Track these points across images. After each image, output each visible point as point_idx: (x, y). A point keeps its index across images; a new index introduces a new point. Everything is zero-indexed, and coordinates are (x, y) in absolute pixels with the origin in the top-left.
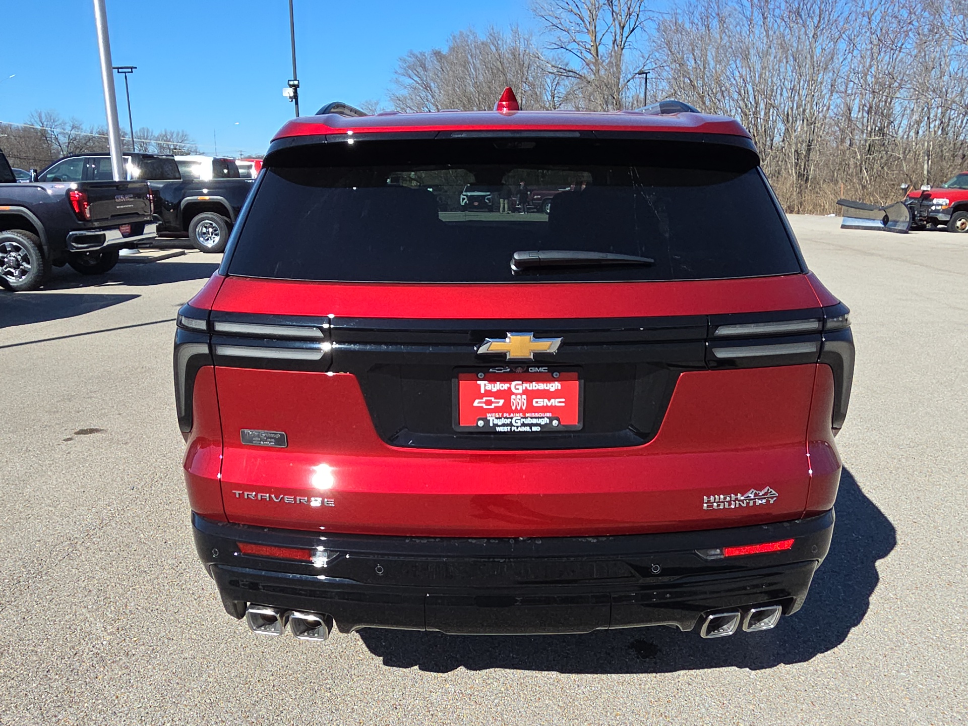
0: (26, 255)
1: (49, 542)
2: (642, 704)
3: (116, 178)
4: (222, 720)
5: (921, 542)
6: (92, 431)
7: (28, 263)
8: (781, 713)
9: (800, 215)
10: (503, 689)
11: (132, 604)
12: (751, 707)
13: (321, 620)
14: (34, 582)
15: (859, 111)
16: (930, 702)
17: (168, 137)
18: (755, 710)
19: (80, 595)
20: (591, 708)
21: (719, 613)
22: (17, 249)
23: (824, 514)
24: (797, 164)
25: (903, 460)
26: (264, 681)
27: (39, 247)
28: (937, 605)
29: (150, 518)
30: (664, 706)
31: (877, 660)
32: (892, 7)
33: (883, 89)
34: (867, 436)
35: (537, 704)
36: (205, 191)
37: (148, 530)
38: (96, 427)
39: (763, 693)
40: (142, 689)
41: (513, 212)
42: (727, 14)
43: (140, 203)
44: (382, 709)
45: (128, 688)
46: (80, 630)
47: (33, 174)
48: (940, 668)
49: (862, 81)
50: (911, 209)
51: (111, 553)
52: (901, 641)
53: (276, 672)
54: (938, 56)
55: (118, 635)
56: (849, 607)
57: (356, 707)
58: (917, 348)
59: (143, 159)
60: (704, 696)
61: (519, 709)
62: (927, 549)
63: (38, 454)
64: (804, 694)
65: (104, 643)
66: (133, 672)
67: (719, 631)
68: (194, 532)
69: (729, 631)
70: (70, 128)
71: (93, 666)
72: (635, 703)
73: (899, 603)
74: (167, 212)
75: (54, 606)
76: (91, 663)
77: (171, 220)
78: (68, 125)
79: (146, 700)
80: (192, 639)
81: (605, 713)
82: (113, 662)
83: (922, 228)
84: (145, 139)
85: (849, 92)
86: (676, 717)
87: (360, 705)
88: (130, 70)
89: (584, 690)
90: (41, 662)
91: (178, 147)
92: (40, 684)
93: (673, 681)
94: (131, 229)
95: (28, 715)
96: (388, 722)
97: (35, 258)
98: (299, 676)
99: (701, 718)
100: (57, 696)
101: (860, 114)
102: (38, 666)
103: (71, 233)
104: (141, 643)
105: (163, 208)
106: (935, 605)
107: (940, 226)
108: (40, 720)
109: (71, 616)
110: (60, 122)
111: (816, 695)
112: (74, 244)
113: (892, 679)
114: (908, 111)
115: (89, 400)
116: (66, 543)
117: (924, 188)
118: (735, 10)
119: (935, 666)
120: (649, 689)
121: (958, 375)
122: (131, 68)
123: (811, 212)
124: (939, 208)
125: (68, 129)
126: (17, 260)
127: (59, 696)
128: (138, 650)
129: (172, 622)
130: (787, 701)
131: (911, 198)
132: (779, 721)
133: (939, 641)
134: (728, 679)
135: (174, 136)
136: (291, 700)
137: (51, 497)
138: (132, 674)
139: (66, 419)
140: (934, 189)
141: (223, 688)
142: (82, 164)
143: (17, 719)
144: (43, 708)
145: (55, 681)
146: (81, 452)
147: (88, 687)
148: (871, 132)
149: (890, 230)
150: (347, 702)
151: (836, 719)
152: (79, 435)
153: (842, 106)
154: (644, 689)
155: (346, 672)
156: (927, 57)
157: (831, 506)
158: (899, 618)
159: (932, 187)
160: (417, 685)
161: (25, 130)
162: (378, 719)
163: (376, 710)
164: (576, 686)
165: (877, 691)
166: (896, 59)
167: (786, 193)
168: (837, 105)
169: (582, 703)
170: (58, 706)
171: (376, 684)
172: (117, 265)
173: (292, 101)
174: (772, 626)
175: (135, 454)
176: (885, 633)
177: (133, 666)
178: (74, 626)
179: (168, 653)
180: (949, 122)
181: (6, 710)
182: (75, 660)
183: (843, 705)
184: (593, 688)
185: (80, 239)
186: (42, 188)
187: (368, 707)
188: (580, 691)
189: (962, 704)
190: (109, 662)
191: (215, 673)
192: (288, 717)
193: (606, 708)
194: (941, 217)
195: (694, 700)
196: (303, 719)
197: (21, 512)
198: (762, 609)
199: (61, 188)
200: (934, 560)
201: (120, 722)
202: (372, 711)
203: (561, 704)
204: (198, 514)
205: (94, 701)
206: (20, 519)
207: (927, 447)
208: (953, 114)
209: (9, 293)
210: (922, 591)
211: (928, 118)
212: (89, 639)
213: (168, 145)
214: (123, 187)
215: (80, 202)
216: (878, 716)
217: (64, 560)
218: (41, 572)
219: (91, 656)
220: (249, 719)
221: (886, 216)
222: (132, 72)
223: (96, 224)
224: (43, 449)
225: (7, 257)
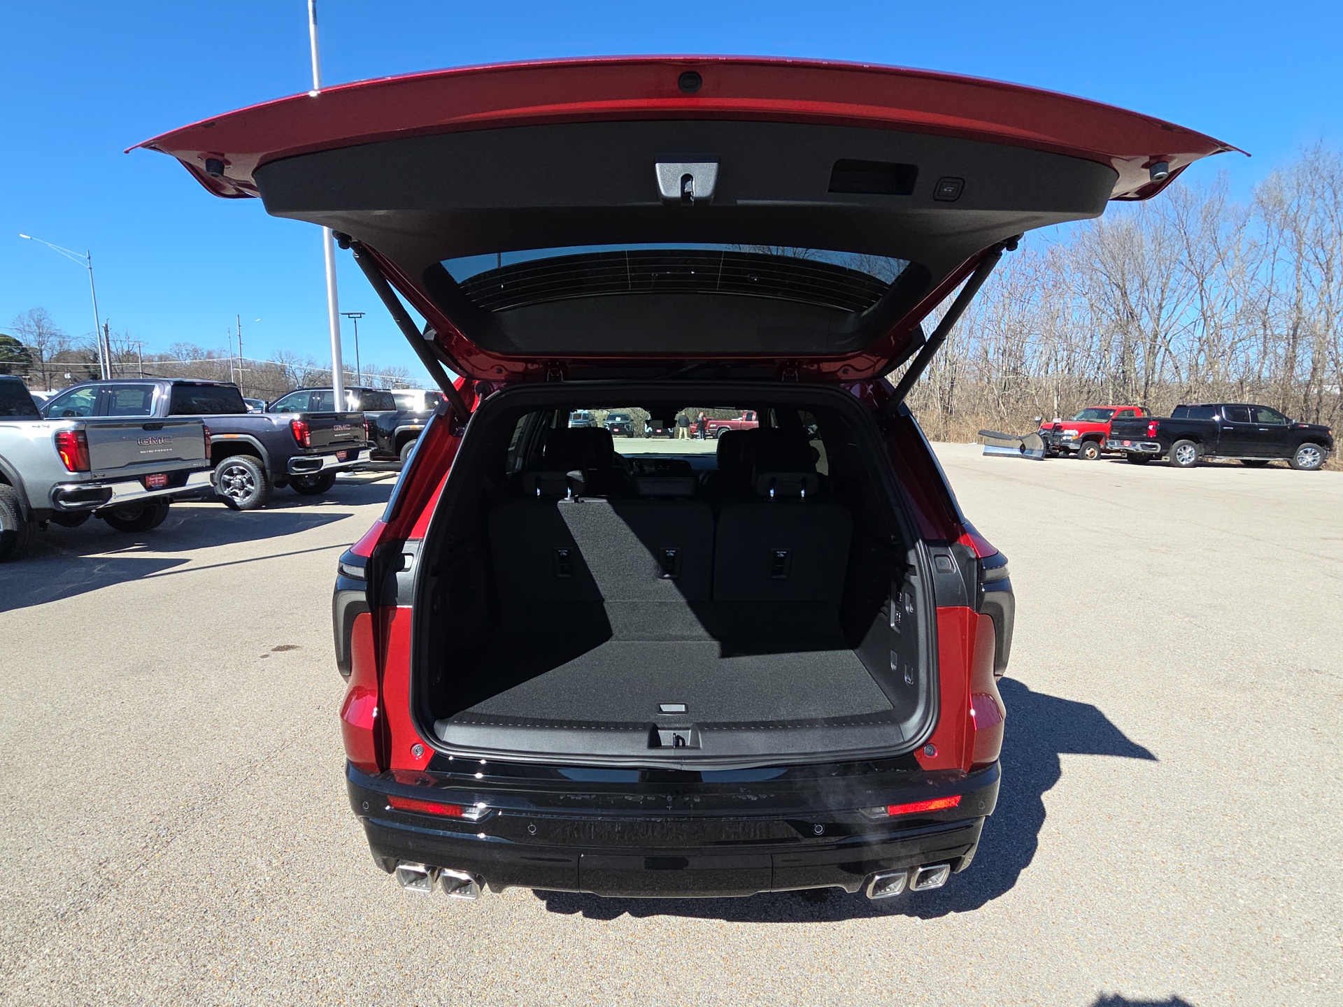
0: (250, 478)
1: (229, 765)
2: (806, 955)
3: (338, 410)
4: (375, 972)
5: (1077, 771)
6: (288, 648)
7: (252, 485)
8: (950, 967)
9: (946, 443)
10: (665, 937)
11: (301, 835)
12: (919, 960)
13: (471, 879)
14: (208, 809)
15: (995, 353)
16: (1102, 954)
18: (923, 964)
19: (251, 825)
20: (755, 959)
21: (886, 874)
22: (243, 472)
23: (990, 767)
24: (941, 399)
25: (1055, 683)
26: (423, 925)
27: (263, 470)
28: (1100, 841)
29: (331, 739)
30: (830, 958)
31: (1044, 904)
32: (1019, 266)
33: (1015, 335)
34: (1019, 657)
35: (699, 955)
36: (416, 421)
37: (327, 753)
38: (293, 644)
39: (930, 942)
40: (298, 934)
41: (692, 438)
42: (877, 272)
43: (358, 431)
44: (540, 959)
45: (284, 932)
46: (246, 864)
47: (265, 405)
48: (1109, 914)
49: (996, 328)
50: (1045, 438)
51: (288, 778)
52: (1067, 882)
53: (435, 915)
54: (1061, 307)
55: (282, 870)
56: (1012, 842)
57: (514, 956)
58: (1059, 570)
59: (363, 393)
60: (869, 946)
61: (680, 960)
62: (1084, 778)
63: (233, 671)
64: (971, 944)
65: (267, 879)
66: (291, 914)
67: (885, 890)
68: (347, 781)
69: (896, 890)
70: (306, 364)
71: (252, 906)
72: (800, 955)
73: (1061, 838)
74: (381, 438)
75: (223, 837)
76: (250, 903)
77: (386, 447)
78: (304, 361)
79: (300, 946)
80: (356, 875)
81: (768, 966)
82: (273, 902)
83: (1055, 456)
84: (370, 373)
85: (985, 337)
86: (842, 971)
87: (518, 954)
88: (359, 316)
89: (747, 938)
90: (200, 901)
92: (194, 927)
93: (838, 928)
94: (347, 454)
95: (177, 964)
96: (545, 975)
97: (258, 481)
98: (459, 919)
99: (867, 973)
100: (210, 942)
101: (996, 356)
102: (196, 906)
103: (292, 458)
104: (304, 879)
105: (378, 435)
106: (1097, 841)
107: (1071, 454)
108: (189, 970)
109: (239, 847)
110: (297, 359)
111: (984, 946)
112: (294, 468)
113: (1061, 926)
114: (1038, 354)
115: (290, 616)
116: (246, 767)
117: (1056, 420)
118: (884, 268)
119: (1103, 912)
120: (814, 937)
121: (1100, 595)
122: (360, 314)
123: (955, 440)
124: (1070, 438)
125: (304, 365)
126: (242, 482)
127: (213, 941)
128: (299, 888)
129: (337, 855)
130: (956, 953)
131: (1044, 429)
132: (948, 978)
133: (1105, 883)
134: (894, 926)
136: (448, 948)
137: (239, 717)
138: (290, 916)
139: (266, 635)
140: (1064, 422)
141: (380, 933)
142: (308, 397)
143: (165, 969)
144: (194, 956)
145: (210, 924)
146: (275, 669)
147: (243, 931)
148: (1006, 371)
149: (1027, 458)
150: (505, 951)
151: (1006, 975)
152: (276, 652)
153: (979, 349)
154: (809, 938)
155: (506, 914)
156: (1052, 307)
157: (997, 757)
158: (1063, 855)
159: (1062, 420)
160: (578, 931)
161: (267, 365)
162: (536, 971)
163: (533, 960)
164: (739, 933)
165: (1046, 941)
166: (1025, 308)
167: (933, 424)
168: (974, 348)
169: (745, 953)
170: (210, 954)
171: (536, 929)
172: (334, 485)
174: (941, 885)
175: (325, 672)
176: (1050, 873)
177: (293, 906)
178: (240, 859)
179: (330, 891)
180: (1074, 363)
181: (156, 958)
182: (235, 898)
183: (1013, 958)
184: (757, 936)
185: (299, 464)
186: (269, 419)
187: (526, 958)
188: (743, 939)
189: (1134, 957)
190: (269, 901)
191: (374, 915)
192: (443, 969)
193: (770, 960)
194: (1072, 446)
195: (860, 951)
196: (459, 971)
197: (208, 732)
198: (929, 868)
199: (285, 418)
200: (1092, 790)
201: (270, 973)
202: (530, 962)
203: (723, 954)
204: (351, 762)
205: (247, 947)
206: (206, 739)
207: (1076, 669)
208: (1078, 357)
209: (233, 512)
210: (1083, 824)
211: (1056, 360)
212: (253, 875)
213: (391, 379)
214: (341, 418)
215: (301, 431)
216: (1050, 972)
217: (241, 785)
218: (217, 798)
219: (251, 894)
220: (403, 970)
221: (1023, 445)
222: (361, 317)
223: (315, 451)
224: (240, 666)
225: (233, 480)
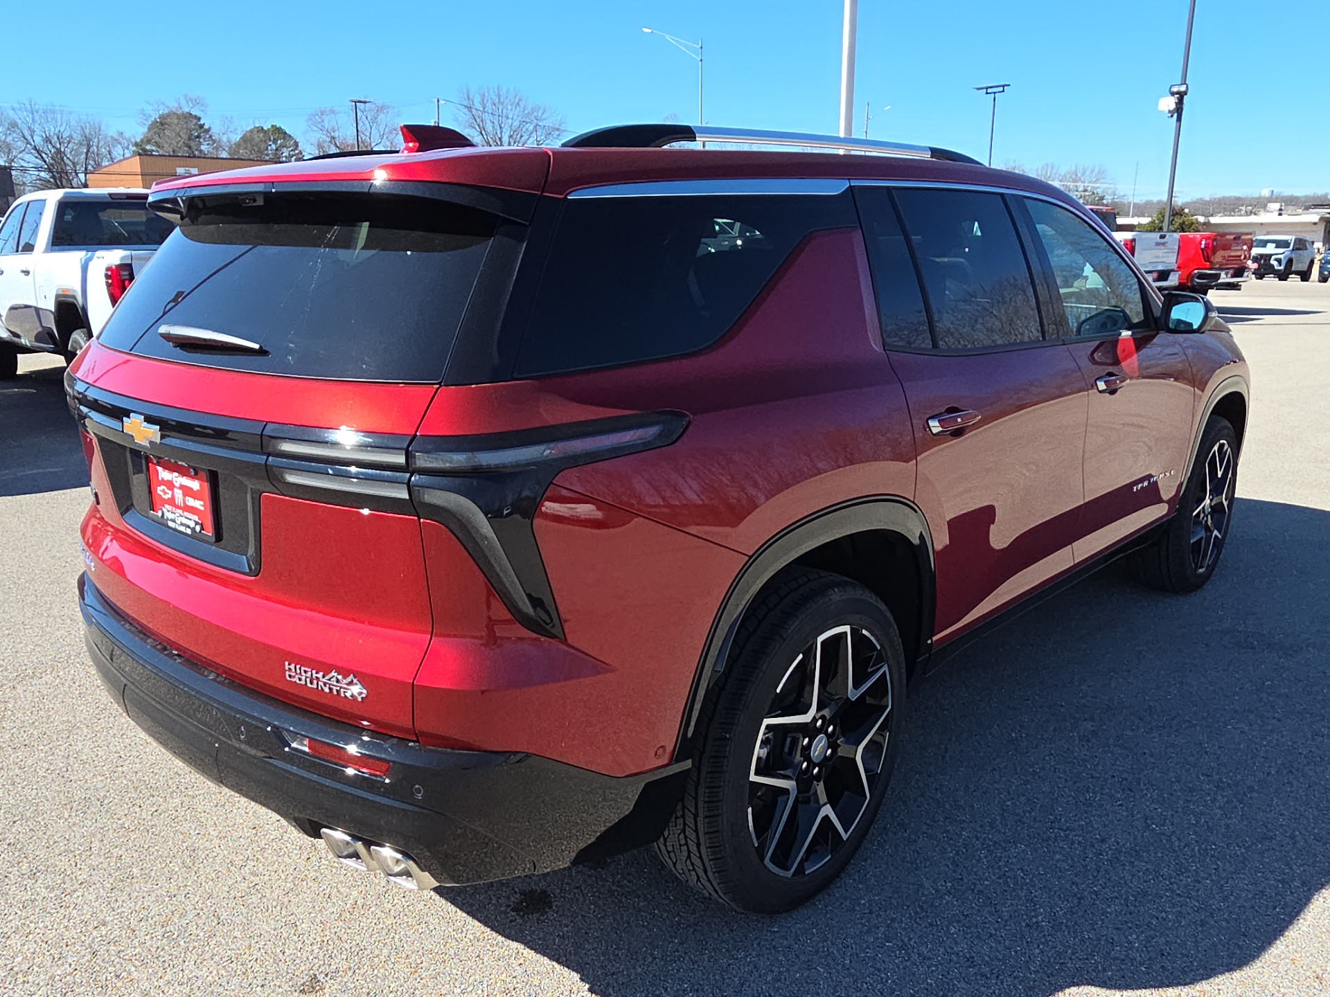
17: (1079, 175)
88: (1001, 89)
91: (1089, 189)
122: (1003, 86)
135: (1088, 173)
173: (1172, 116)
222: (1003, 91)
